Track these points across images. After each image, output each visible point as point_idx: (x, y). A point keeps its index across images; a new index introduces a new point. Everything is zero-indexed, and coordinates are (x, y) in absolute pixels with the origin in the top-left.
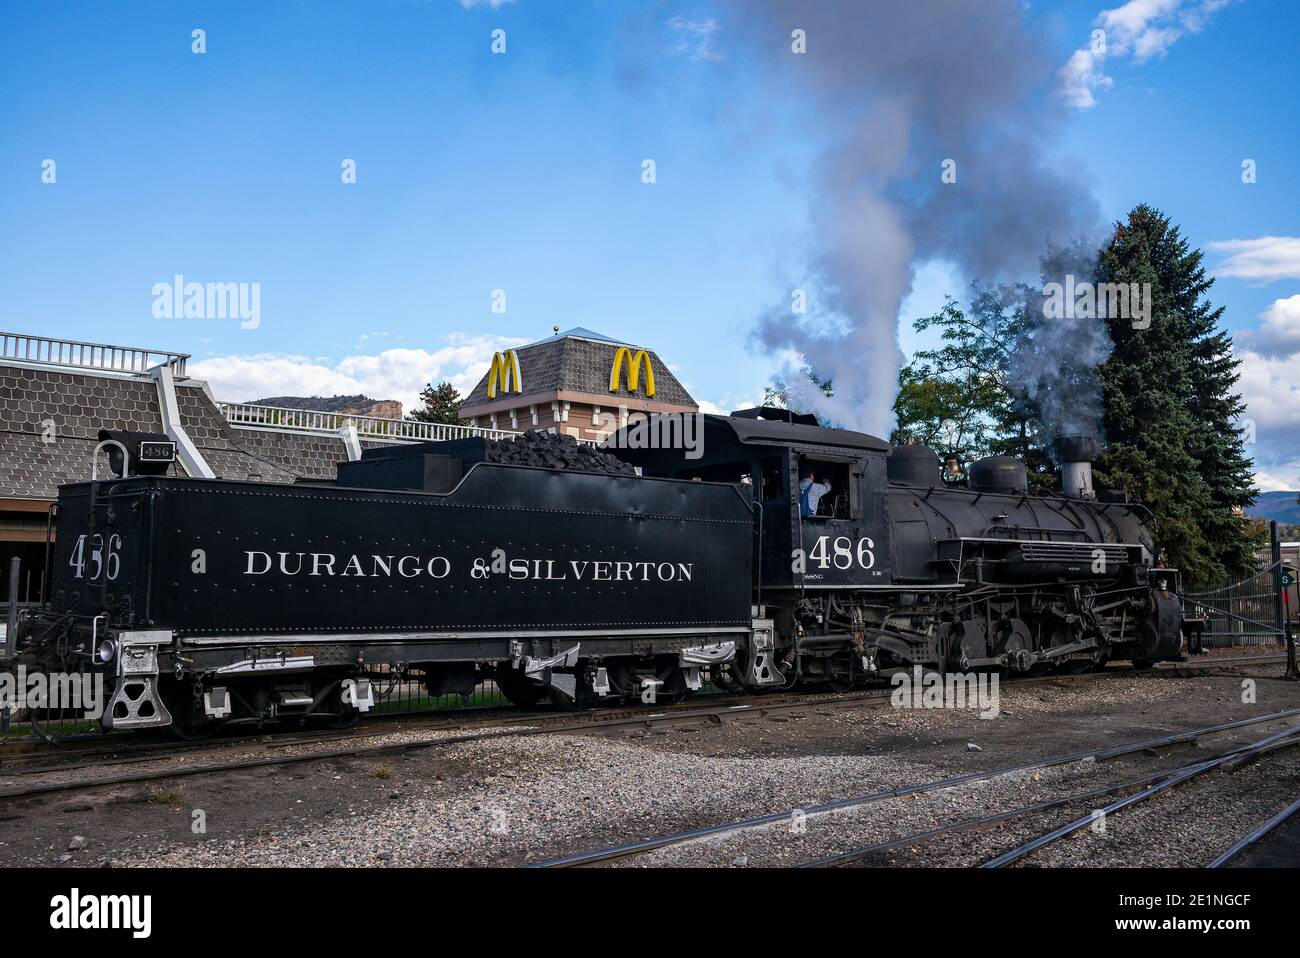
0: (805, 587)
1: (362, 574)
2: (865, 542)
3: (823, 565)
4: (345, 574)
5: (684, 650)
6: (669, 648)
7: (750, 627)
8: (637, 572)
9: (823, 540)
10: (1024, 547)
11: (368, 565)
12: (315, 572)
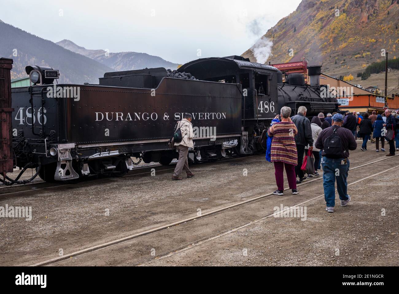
0: (258, 119)
1: (132, 120)
2: (272, 103)
3: (262, 112)
4: (126, 120)
5: (224, 143)
6: (219, 143)
7: (241, 134)
8: (211, 116)
9: (261, 102)
10: (311, 104)
11: (133, 116)
12: (117, 120)
